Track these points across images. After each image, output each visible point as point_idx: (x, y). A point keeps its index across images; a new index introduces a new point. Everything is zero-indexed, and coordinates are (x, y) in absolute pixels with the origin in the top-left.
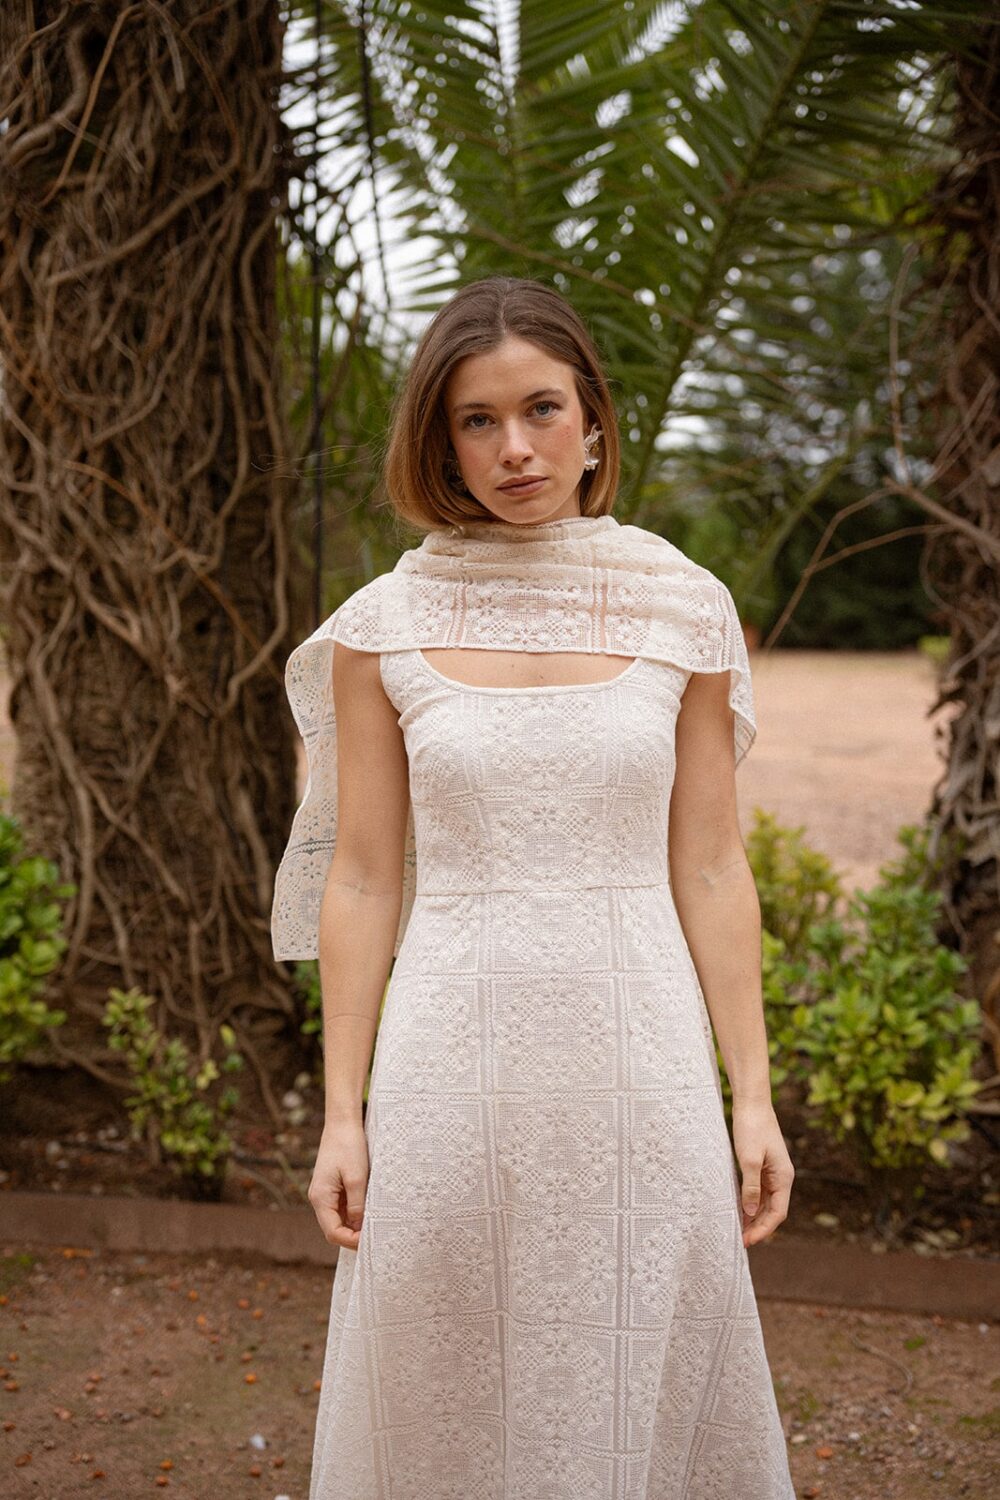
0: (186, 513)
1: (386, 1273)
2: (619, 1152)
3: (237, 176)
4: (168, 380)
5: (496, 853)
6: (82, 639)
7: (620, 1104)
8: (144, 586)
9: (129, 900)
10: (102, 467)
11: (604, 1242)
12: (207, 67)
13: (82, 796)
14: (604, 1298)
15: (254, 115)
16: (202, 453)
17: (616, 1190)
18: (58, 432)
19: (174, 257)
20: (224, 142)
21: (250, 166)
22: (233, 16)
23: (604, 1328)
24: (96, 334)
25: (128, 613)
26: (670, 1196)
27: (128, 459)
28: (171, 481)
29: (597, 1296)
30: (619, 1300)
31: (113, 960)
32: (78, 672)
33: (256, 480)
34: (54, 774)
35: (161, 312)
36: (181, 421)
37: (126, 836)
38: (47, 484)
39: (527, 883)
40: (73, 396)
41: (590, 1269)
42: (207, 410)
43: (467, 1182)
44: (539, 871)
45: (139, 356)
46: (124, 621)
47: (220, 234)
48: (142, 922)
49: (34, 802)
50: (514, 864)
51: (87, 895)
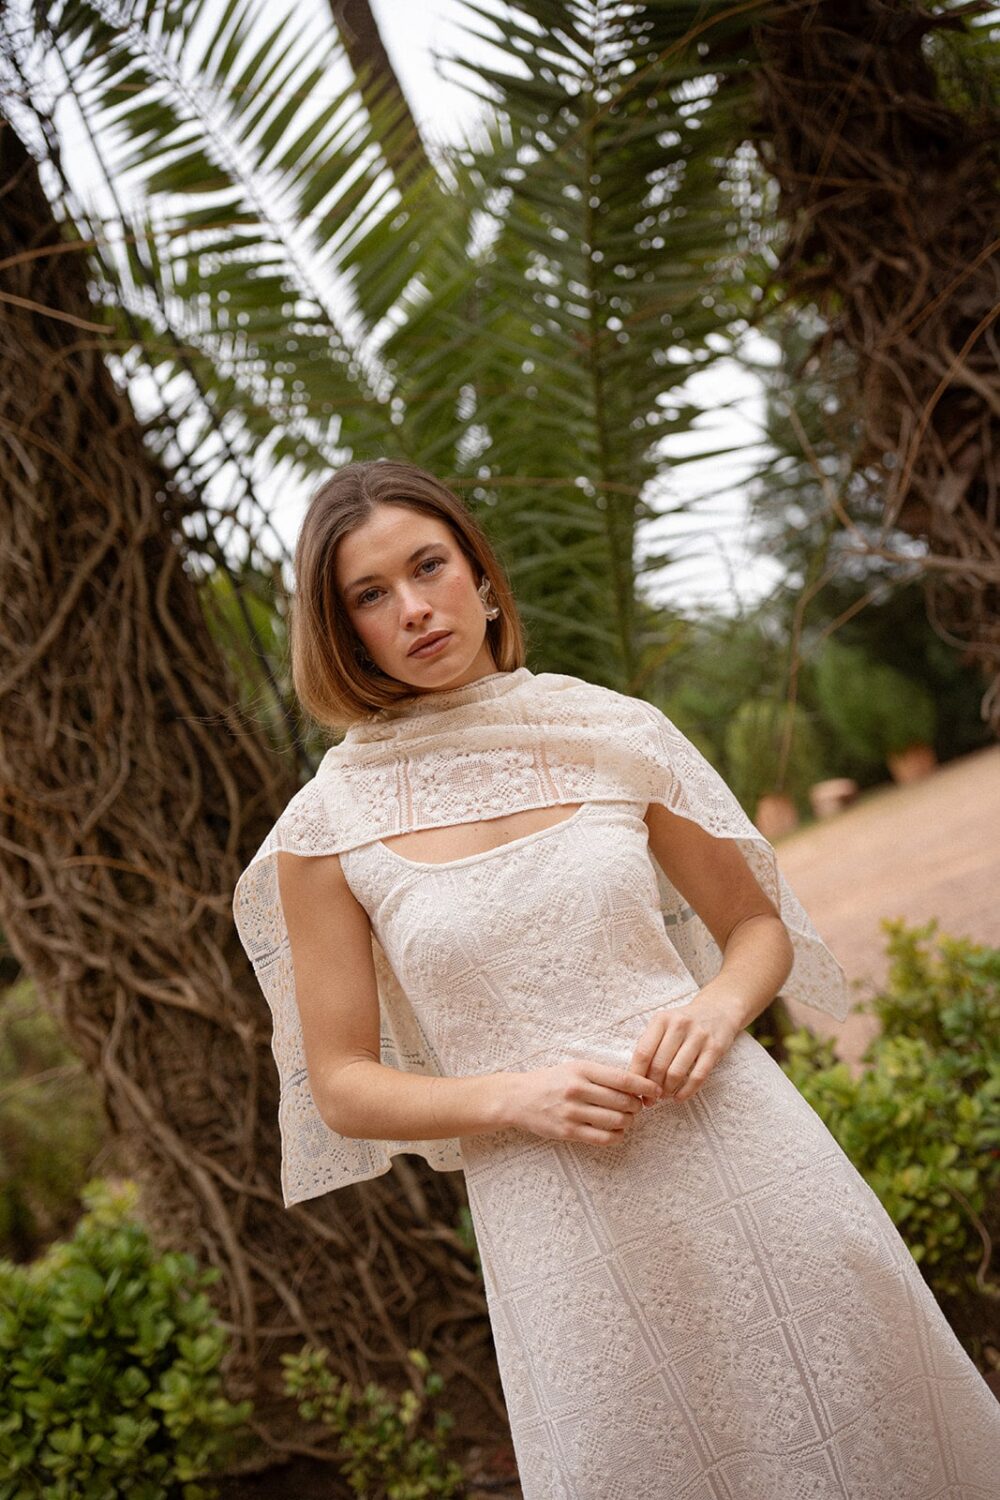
0: (197, 863)
1: (585, 1475)
2: (757, 1261)
3: (123, 536)
4: (131, 746)
5: (517, 1019)
6: (145, 1024)
7: (740, 1212)
8: (181, 947)
9: (287, 1263)
10: (101, 852)
11: (778, 1358)
12: (56, 451)
13: (201, 1178)
14: (799, 1415)
15: (119, 472)
16: (189, 799)
17: (769, 1301)
18: (48, 837)
19: (91, 630)
20: (98, 509)
21: (132, 517)
22: (65, 396)
23: (810, 1445)
24: (46, 730)
25: (177, 980)
26: (823, 1286)
27: (121, 835)
28: (169, 837)
29: (792, 1416)
30: (815, 1411)
31: (292, 1331)
32: (154, 1058)
33: (251, 803)
34: (169, 1168)
35: (100, 686)
36: (157, 778)
37: (260, 1200)
38: (57, 890)
39: (559, 1036)
40: (46, 798)
41: (775, 1392)
42: (179, 758)
43: (626, 1349)
44: (566, 1021)
45: (94, 735)
46: (176, 990)
47: (127, 592)
48: (307, 1280)
49: (164, 1204)
50: (540, 1023)
51: (241, 1273)
